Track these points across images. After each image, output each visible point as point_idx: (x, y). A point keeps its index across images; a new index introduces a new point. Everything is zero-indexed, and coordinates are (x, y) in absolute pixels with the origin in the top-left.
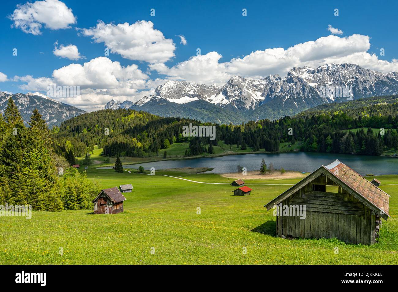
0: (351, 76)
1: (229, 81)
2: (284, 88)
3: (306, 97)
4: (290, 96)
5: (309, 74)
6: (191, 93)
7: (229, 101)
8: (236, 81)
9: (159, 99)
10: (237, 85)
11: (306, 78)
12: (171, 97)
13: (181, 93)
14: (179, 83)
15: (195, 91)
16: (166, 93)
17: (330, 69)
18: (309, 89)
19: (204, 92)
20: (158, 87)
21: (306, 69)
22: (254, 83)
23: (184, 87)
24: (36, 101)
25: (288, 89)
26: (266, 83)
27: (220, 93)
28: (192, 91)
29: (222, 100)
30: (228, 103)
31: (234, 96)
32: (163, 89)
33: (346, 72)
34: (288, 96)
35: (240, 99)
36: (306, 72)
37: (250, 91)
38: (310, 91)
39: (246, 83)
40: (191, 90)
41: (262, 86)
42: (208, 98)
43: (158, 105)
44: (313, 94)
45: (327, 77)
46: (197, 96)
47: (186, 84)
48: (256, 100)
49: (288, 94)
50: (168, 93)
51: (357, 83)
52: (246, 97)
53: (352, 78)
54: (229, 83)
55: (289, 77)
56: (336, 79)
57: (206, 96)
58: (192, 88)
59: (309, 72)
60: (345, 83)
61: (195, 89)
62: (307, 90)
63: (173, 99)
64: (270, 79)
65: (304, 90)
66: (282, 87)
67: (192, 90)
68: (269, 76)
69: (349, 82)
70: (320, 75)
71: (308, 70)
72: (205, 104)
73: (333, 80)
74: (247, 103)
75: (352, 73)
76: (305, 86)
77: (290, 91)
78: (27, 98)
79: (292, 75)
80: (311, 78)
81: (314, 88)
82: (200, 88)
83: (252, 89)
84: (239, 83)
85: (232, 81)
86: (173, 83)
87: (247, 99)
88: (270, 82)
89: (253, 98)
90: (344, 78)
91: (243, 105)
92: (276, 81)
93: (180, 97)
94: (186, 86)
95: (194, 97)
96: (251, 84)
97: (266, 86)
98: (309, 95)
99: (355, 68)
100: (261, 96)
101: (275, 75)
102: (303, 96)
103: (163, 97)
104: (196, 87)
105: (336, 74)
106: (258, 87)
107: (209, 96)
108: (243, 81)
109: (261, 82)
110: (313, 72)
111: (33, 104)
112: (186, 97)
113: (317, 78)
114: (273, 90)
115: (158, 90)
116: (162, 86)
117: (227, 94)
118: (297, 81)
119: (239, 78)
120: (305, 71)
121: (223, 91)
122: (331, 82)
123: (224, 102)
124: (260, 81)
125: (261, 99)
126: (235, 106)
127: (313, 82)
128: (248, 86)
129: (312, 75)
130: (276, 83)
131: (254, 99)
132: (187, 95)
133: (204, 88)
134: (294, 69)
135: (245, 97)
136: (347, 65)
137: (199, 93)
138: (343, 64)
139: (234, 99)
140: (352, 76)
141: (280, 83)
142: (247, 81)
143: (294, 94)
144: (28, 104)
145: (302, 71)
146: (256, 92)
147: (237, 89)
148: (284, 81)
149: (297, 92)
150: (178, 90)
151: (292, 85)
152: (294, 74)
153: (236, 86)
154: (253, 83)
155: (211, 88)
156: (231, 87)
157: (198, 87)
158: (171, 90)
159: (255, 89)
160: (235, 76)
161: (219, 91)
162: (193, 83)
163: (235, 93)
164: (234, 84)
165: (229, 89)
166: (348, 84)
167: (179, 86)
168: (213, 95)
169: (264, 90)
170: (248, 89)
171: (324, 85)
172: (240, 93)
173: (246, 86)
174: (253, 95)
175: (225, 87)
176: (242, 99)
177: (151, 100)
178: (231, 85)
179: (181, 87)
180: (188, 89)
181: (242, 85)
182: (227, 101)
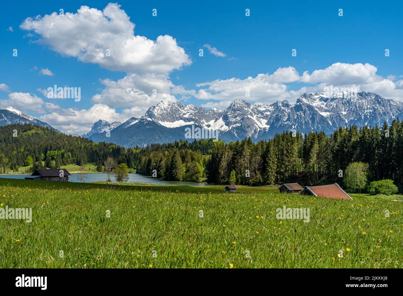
0: (369, 106)
1: (231, 105)
2: (291, 116)
3: (316, 128)
4: (297, 126)
5: (321, 102)
6: (187, 116)
7: (229, 127)
8: (238, 105)
9: (146, 122)
10: (239, 110)
11: (318, 106)
12: (163, 120)
13: (176, 116)
14: (173, 105)
15: (191, 114)
16: (158, 115)
17: (345, 97)
18: (319, 119)
19: (202, 116)
20: (150, 108)
21: (319, 96)
23: (180, 109)
24: (3, 116)
25: (296, 117)
26: (273, 109)
27: (219, 119)
28: (188, 114)
29: (222, 127)
30: (228, 130)
31: (235, 123)
32: (156, 111)
33: (363, 101)
34: (294, 125)
35: (241, 126)
36: (318, 100)
37: (254, 118)
38: (320, 121)
39: (250, 108)
40: (186, 113)
41: (268, 113)
42: (206, 123)
43: (145, 128)
44: (323, 124)
45: (342, 106)
46: (193, 120)
47: (182, 106)
48: (259, 128)
49: (296, 123)
50: (161, 115)
51: (375, 114)
52: (249, 124)
53: (370, 109)
54: (230, 108)
55: (298, 104)
56: (352, 109)
57: (204, 120)
58: (188, 111)
59: (322, 99)
60: (362, 114)
61: (191, 113)
62: (317, 119)
63: (166, 122)
64: (277, 105)
65: (313, 119)
66: (289, 115)
67: (188, 113)
68: (277, 102)
69: (367, 113)
70: (334, 104)
71: (320, 97)
73: (349, 110)
74: (250, 131)
75: (371, 103)
76: (315, 115)
77: (297, 120)
79: (302, 102)
80: (324, 107)
81: (326, 118)
82: (197, 111)
83: (257, 116)
84: (242, 108)
85: (234, 105)
86: (167, 104)
87: (249, 126)
88: (277, 109)
89: (257, 126)
90: (361, 108)
91: (245, 133)
92: (283, 108)
93: (173, 120)
94: (182, 108)
95: (189, 121)
96: (256, 110)
97: (273, 112)
98: (319, 125)
99: (374, 97)
100: (266, 124)
101: (283, 101)
102: (312, 126)
103: (153, 119)
104: (192, 110)
105: (352, 103)
106: (263, 113)
107: (207, 121)
108: (247, 106)
109: (267, 108)
110: (326, 100)
112: (181, 120)
113: (330, 106)
114: (278, 118)
115: (151, 112)
116: (154, 107)
117: (227, 120)
118: (307, 109)
119: (242, 102)
120: (317, 98)
121: (223, 117)
122: (346, 112)
123: (222, 129)
124: (266, 106)
125: (266, 128)
126: (235, 133)
127: (326, 111)
128: (252, 112)
129: (325, 103)
130: (283, 110)
131: (258, 128)
132: (181, 119)
133: (202, 112)
134: (305, 95)
135: (247, 125)
136: (365, 93)
137: (196, 117)
138: (360, 92)
139: (234, 126)
140: (370, 106)
141: (288, 110)
142: (252, 106)
143: (302, 124)
145: (314, 98)
146: (261, 119)
147: (239, 115)
148: (292, 109)
149: (305, 121)
150: (172, 112)
151: (300, 113)
152: (304, 100)
153: (239, 112)
154: (258, 109)
155: (210, 111)
156: (233, 112)
157: (195, 110)
158: (165, 112)
159: (260, 115)
160: (239, 100)
161: (219, 116)
162: (190, 105)
163: (236, 119)
164: (236, 109)
165: (230, 114)
166: (365, 116)
167: (174, 108)
168: (212, 121)
169: (270, 117)
170: (252, 115)
171: (337, 115)
172: (242, 119)
173: (250, 112)
174: (258, 122)
175: (226, 111)
176: (243, 127)
177: (138, 122)
178: (233, 109)
179: (176, 109)
180: (184, 112)
181: (246, 110)
182: (227, 127)
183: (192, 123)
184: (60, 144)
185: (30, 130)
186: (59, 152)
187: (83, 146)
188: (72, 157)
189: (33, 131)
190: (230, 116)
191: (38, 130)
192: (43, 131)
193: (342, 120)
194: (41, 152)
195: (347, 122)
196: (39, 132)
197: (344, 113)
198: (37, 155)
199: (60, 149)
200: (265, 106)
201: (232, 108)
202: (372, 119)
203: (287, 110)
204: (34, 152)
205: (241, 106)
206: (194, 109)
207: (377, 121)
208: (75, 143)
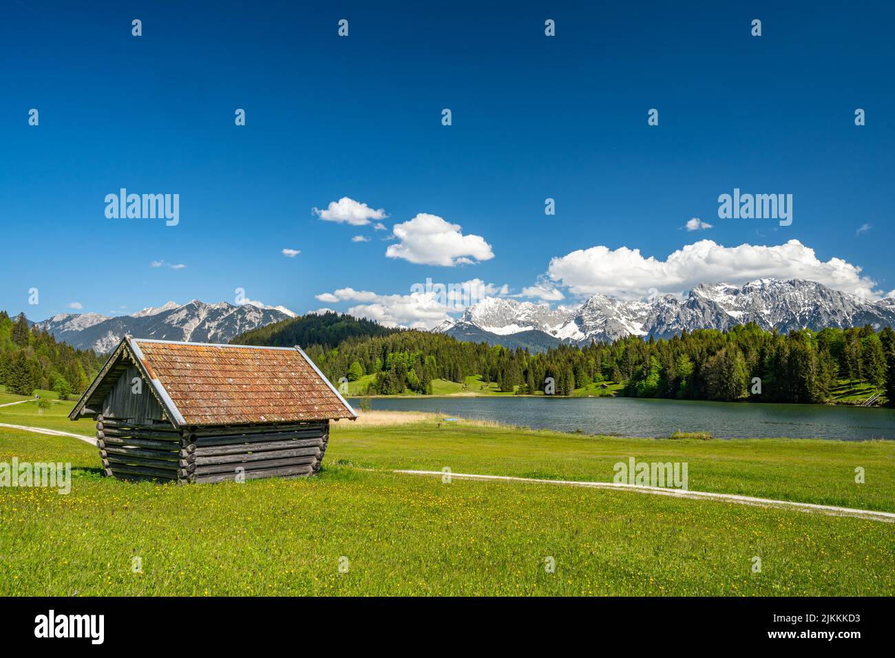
0: (806, 302)
1: (587, 302)
2: (682, 317)
5: (727, 296)
6: (522, 318)
7: (585, 335)
8: (598, 302)
9: (465, 326)
10: (599, 310)
11: (723, 302)
12: (488, 324)
13: (506, 318)
14: (502, 303)
15: (529, 316)
16: (481, 317)
17: (767, 288)
18: (727, 321)
19: (544, 318)
21: (723, 287)
22: (630, 307)
23: (512, 308)
24: (273, 318)
25: (689, 319)
26: (651, 308)
27: (570, 322)
28: (524, 316)
29: (574, 334)
30: (583, 339)
31: (595, 328)
32: (477, 311)
33: (796, 294)
35: (604, 333)
36: (722, 292)
37: (623, 321)
38: (729, 324)
39: (615, 306)
40: (521, 314)
41: (644, 314)
42: (550, 329)
45: (762, 302)
46: (532, 324)
48: (631, 335)
49: (690, 327)
50: (485, 317)
51: (819, 313)
52: (615, 330)
53: (809, 305)
54: (587, 306)
55: (692, 298)
56: (778, 305)
57: (547, 325)
58: (524, 312)
59: (727, 291)
60: (796, 313)
61: (528, 314)
62: (724, 322)
63: (492, 327)
64: (657, 302)
65: (718, 321)
66: (678, 316)
67: (524, 314)
68: (657, 297)
69: (804, 311)
70: (748, 298)
71: (726, 288)
73: (773, 308)
75: (809, 297)
76: (721, 315)
77: (692, 323)
78: (259, 313)
79: (697, 296)
80: (733, 303)
81: (737, 320)
82: (537, 311)
83: (627, 317)
84: (604, 306)
85: (592, 302)
86: (493, 302)
87: (616, 333)
88: (657, 307)
89: (627, 332)
90: (794, 304)
92: (668, 305)
93: (503, 324)
94: (515, 306)
95: (526, 326)
96: (624, 309)
97: (651, 312)
99: (814, 287)
100: (642, 329)
101: (667, 296)
103: (474, 324)
104: (530, 310)
105: (777, 297)
106: (636, 314)
107: (552, 326)
108: (610, 303)
109: (642, 307)
110: (736, 293)
112: (513, 325)
113: (742, 302)
114: (662, 320)
115: (470, 313)
116: (475, 306)
117: (582, 323)
118: (707, 306)
119: (604, 298)
120: (721, 290)
121: (576, 319)
122: (769, 310)
123: (576, 337)
124: (640, 304)
125: (641, 335)
127: (736, 309)
128: (619, 312)
129: (734, 297)
130: (669, 308)
132: (514, 323)
133: (544, 312)
135: (613, 331)
136: (799, 282)
137: (535, 320)
138: (791, 280)
139: (593, 332)
140: (809, 301)
141: (675, 309)
142: (619, 303)
143: (699, 328)
144: (259, 322)
145: (716, 290)
146: (633, 322)
147: (601, 316)
148: (682, 306)
149: (705, 325)
150: (500, 312)
151: (696, 312)
152: (702, 294)
153: (599, 312)
154: (628, 308)
155: (556, 312)
156: (590, 312)
157: (534, 310)
158: (490, 312)
159: (631, 317)
160: (598, 294)
161: (570, 319)
162: (526, 303)
163: (596, 323)
164: (596, 307)
165: (585, 315)
166: (801, 316)
167: (503, 307)
168: (559, 325)
169: (648, 320)
170: (619, 317)
171: (756, 315)
172: (606, 322)
173: (616, 312)
174: (628, 328)
175: (579, 311)
176: (607, 333)
177: (454, 328)
178: (591, 308)
179: (506, 309)
180: (517, 313)
181: (609, 310)
182: (582, 334)
183: (530, 328)
188: (438, 365)
190: (585, 317)
193: (764, 323)
195: (771, 325)
197: (767, 312)
200: (638, 303)
201: (589, 306)
202: (815, 321)
205: (602, 304)
206: (532, 309)
207: (821, 323)
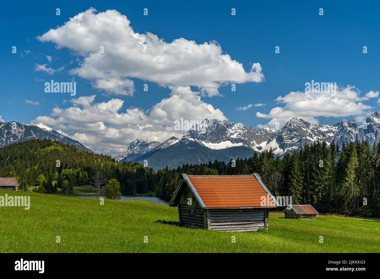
1: (287, 124)
2: (359, 138)
6: (234, 136)
7: (284, 150)
8: (295, 125)
9: (188, 142)
10: (296, 131)
12: (207, 140)
13: (222, 136)
14: (220, 123)
15: (240, 134)
16: (202, 134)
19: (252, 137)
22: (321, 129)
23: (226, 128)
24: (32, 133)
26: (338, 130)
27: (273, 140)
28: (236, 134)
29: (275, 149)
30: (282, 154)
31: (291, 145)
37: (314, 140)
39: (309, 128)
40: (234, 133)
41: (332, 135)
42: (257, 145)
43: (186, 149)
46: (241, 141)
47: (230, 125)
50: (205, 135)
54: (286, 128)
55: (368, 124)
57: (254, 142)
58: (237, 131)
61: (239, 132)
63: (210, 143)
64: (342, 126)
66: (356, 137)
67: (236, 132)
68: (342, 122)
72: (246, 153)
78: (22, 128)
79: (372, 122)
82: (246, 131)
83: (317, 137)
84: (300, 128)
85: (290, 125)
86: (212, 122)
88: (342, 130)
92: (349, 129)
93: (217, 140)
94: (229, 127)
95: (237, 142)
96: (316, 130)
97: (337, 134)
101: (350, 121)
103: (196, 140)
104: (241, 130)
106: (325, 135)
107: (258, 143)
108: (305, 126)
109: (330, 129)
111: (28, 136)
112: (227, 141)
115: (194, 131)
117: (282, 141)
119: (300, 121)
121: (277, 138)
123: (276, 152)
124: (329, 127)
128: (312, 133)
130: (350, 131)
132: (228, 140)
133: (252, 132)
137: (245, 138)
139: (290, 149)
142: (312, 126)
144: (22, 136)
147: (296, 136)
148: (360, 130)
150: (218, 131)
151: (371, 135)
152: (376, 120)
153: (296, 132)
154: (319, 129)
155: (262, 131)
156: (288, 133)
157: (245, 130)
158: (209, 131)
159: (321, 137)
160: (296, 118)
161: (273, 138)
162: (238, 124)
163: (293, 141)
164: (293, 129)
165: (285, 135)
167: (220, 127)
168: (264, 142)
169: (334, 139)
170: (311, 137)
172: (300, 141)
173: (309, 133)
175: (280, 131)
177: (178, 143)
178: (289, 130)
179: (222, 128)
180: (231, 132)
181: (304, 131)
182: (281, 150)
183: (240, 144)
184: (77, 161)
185: (49, 145)
186: (75, 170)
187: (102, 165)
188: (89, 177)
189: (52, 147)
190: (285, 137)
191: (58, 146)
192: (62, 148)
194: (56, 170)
196: (58, 148)
198: (51, 174)
199: (75, 167)
200: (327, 126)
201: (288, 128)
203: (354, 131)
204: (48, 170)
205: (298, 126)
206: (243, 129)
208: (94, 161)
